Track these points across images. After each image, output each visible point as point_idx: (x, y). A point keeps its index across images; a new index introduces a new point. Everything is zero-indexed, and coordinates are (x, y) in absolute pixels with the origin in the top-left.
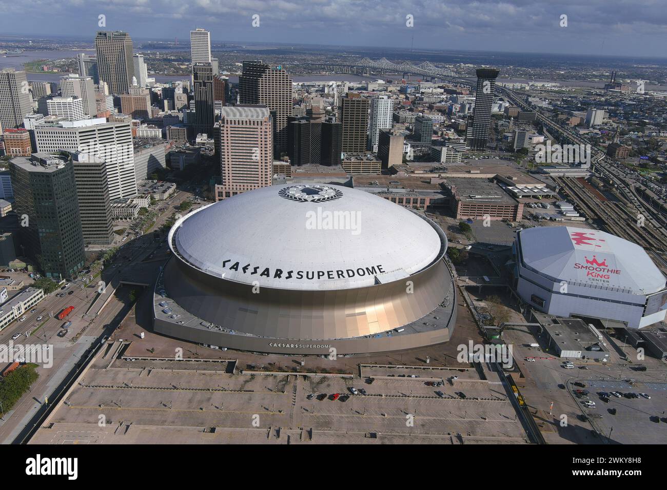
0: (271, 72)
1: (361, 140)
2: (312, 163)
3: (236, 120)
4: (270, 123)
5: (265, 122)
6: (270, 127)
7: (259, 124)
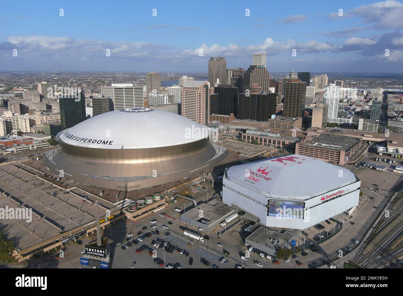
0: (257, 69)
1: (297, 109)
2: (251, 119)
3: (188, 87)
4: (204, 89)
5: (201, 88)
6: (203, 91)
7: (198, 89)
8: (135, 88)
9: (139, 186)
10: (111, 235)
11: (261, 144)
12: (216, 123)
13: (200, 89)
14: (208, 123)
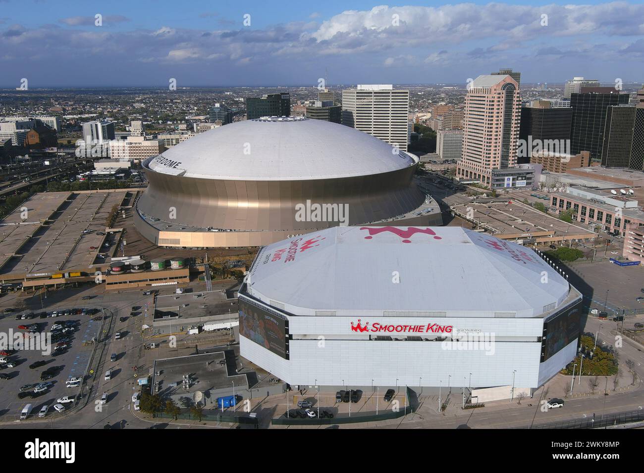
2: (632, 167)
3: (476, 88)
4: (501, 92)
5: (495, 89)
6: (499, 96)
7: (489, 93)
8: (393, 93)
9: (178, 241)
10: (46, 297)
11: (583, 220)
12: (530, 168)
13: (493, 91)
14: (510, 166)
